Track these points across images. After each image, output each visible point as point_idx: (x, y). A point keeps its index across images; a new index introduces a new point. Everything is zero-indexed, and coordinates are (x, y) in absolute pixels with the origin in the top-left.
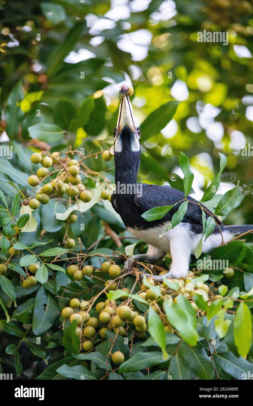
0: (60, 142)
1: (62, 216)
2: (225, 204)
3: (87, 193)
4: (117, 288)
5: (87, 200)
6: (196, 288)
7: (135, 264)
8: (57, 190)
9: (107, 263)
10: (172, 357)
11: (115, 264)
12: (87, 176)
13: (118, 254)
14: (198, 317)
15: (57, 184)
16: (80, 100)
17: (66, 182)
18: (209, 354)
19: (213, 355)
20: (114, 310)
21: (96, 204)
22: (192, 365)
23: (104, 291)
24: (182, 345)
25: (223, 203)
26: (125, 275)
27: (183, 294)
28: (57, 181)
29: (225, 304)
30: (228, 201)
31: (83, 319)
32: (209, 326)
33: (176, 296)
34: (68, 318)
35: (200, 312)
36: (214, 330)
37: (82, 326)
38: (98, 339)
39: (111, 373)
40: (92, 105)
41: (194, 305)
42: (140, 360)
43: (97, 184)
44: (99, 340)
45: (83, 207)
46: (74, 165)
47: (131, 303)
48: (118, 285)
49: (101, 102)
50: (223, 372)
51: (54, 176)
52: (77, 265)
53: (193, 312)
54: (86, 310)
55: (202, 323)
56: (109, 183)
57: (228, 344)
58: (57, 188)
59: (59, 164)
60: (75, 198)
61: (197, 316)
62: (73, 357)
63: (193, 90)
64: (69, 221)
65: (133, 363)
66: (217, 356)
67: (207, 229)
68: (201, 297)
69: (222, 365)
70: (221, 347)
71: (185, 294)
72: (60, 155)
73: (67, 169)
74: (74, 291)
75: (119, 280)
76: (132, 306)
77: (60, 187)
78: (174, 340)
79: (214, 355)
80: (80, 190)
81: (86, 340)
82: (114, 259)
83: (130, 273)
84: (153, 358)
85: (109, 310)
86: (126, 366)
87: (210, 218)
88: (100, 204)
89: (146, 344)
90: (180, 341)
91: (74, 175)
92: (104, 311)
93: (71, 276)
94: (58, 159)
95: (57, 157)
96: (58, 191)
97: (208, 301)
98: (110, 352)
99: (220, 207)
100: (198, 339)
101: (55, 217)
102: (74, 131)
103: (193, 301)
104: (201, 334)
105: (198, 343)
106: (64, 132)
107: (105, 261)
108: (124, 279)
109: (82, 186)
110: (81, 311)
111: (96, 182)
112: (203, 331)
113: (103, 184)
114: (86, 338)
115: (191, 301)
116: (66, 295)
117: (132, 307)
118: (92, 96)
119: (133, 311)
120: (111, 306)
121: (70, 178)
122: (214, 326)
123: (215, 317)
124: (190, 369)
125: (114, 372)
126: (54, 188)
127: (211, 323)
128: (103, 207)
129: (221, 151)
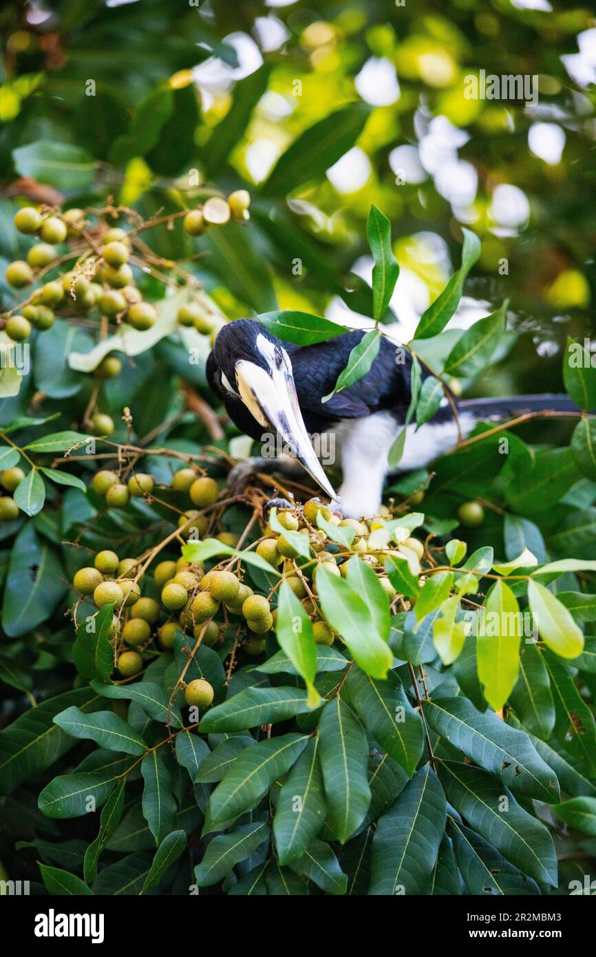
0: (86, 188)
1: (85, 361)
2: (469, 350)
3: (144, 310)
4: (208, 532)
5: (143, 326)
6: (393, 545)
7: (252, 478)
8: (73, 298)
9: (188, 473)
10: (327, 702)
11: (206, 476)
12: (147, 270)
13: (213, 455)
14: (394, 612)
15: (73, 285)
16: (137, 93)
17: (96, 280)
18: (415, 702)
19: (423, 702)
20: (199, 581)
21: (165, 340)
22: (372, 723)
23: (176, 534)
24: (351, 676)
25: (466, 346)
26: (228, 500)
27: (361, 555)
28: (75, 278)
29: (458, 583)
30: (477, 343)
31: (124, 597)
32: (419, 633)
33: (346, 559)
34: (88, 592)
35: (399, 599)
36: (430, 643)
37: (120, 613)
38: (153, 650)
39: (179, 734)
40: (168, 106)
41: (386, 582)
42: (251, 704)
43: (171, 291)
44: (157, 653)
45: (134, 343)
46: (118, 242)
47: (239, 565)
48: (211, 525)
49: (187, 99)
50: (446, 744)
51: (68, 265)
52: (117, 471)
53: (383, 599)
54: (132, 575)
55: (402, 627)
56: (198, 289)
57: (460, 681)
58: (74, 293)
59: (81, 238)
60: (116, 319)
61: (391, 610)
62: (92, 690)
63: (410, 83)
64: (100, 374)
65: (235, 710)
66: (432, 705)
67: (422, 404)
68: (403, 564)
69: (444, 728)
70: (443, 686)
71: (367, 557)
72: (86, 218)
73: (101, 251)
74: (104, 535)
75: (214, 514)
76: (241, 572)
77: (80, 293)
78: (336, 662)
79: (425, 704)
80: (129, 302)
81: (127, 651)
82: (204, 464)
83: (238, 497)
84: (283, 701)
85: (187, 580)
86: (215, 717)
87: (430, 379)
88: (175, 338)
89: (268, 668)
90: (349, 665)
91: (115, 264)
92: (173, 582)
93: (99, 499)
94: (79, 226)
95: (78, 221)
96: (75, 299)
97: (421, 575)
98: (181, 679)
99: (458, 355)
100: (392, 663)
101: (67, 362)
102: (121, 164)
103: (384, 574)
104: (398, 651)
105: (390, 673)
106: (96, 165)
107: (181, 468)
108: (225, 511)
109: (133, 292)
110: (120, 577)
111: (166, 284)
112: (404, 644)
113: (184, 291)
114: (128, 646)
115: (380, 574)
116: (84, 542)
117: (239, 575)
118: (167, 82)
119: (243, 583)
120: (191, 571)
121: (106, 271)
122: (431, 636)
123: (433, 615)
124: (367, 734)
125: (188, 732)
126: (67, 293)
127: (424, 626)
128: (181, 345)
129: (469, 227)
